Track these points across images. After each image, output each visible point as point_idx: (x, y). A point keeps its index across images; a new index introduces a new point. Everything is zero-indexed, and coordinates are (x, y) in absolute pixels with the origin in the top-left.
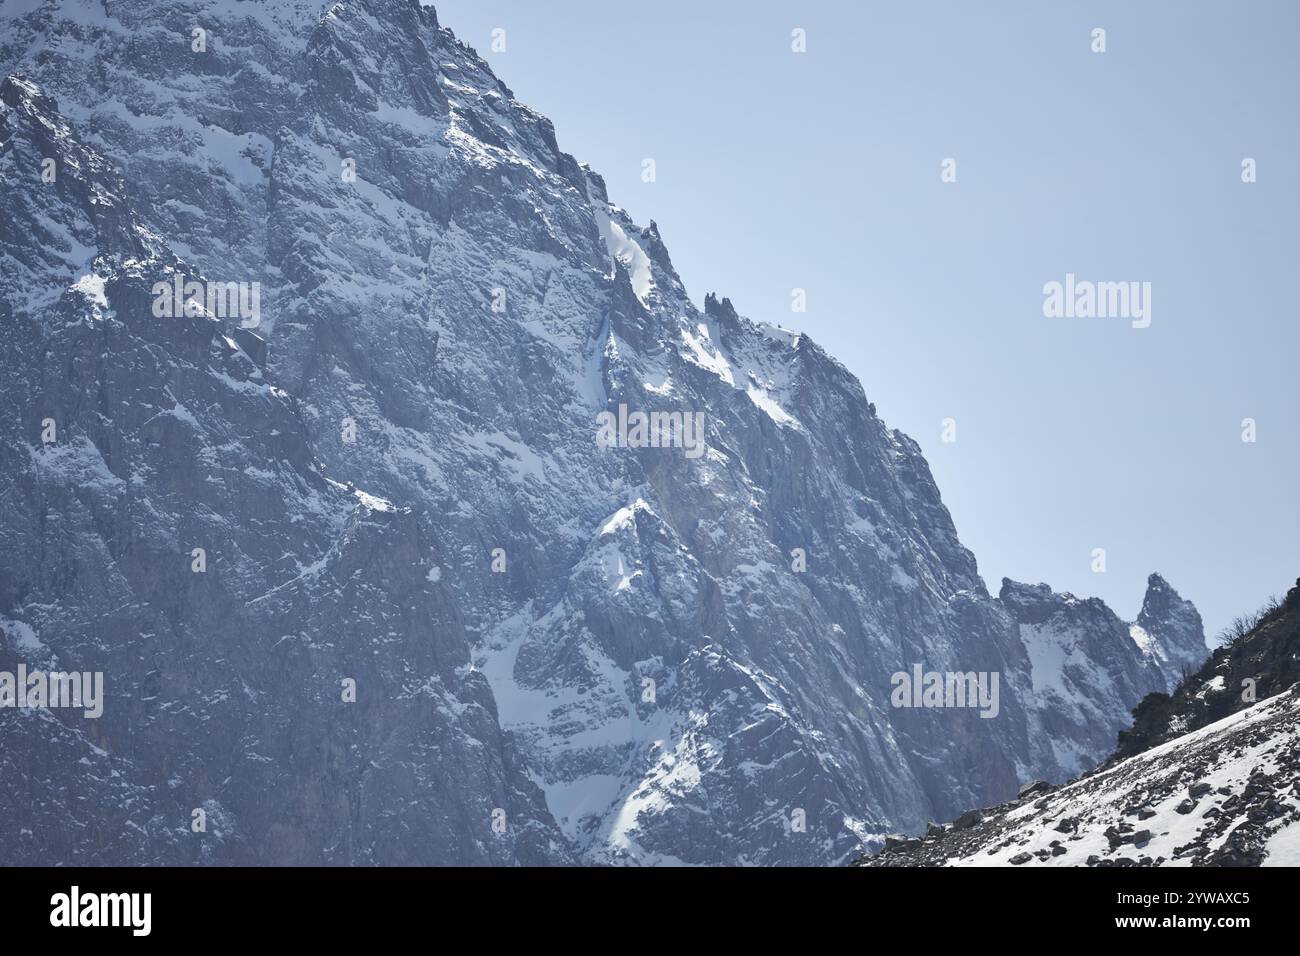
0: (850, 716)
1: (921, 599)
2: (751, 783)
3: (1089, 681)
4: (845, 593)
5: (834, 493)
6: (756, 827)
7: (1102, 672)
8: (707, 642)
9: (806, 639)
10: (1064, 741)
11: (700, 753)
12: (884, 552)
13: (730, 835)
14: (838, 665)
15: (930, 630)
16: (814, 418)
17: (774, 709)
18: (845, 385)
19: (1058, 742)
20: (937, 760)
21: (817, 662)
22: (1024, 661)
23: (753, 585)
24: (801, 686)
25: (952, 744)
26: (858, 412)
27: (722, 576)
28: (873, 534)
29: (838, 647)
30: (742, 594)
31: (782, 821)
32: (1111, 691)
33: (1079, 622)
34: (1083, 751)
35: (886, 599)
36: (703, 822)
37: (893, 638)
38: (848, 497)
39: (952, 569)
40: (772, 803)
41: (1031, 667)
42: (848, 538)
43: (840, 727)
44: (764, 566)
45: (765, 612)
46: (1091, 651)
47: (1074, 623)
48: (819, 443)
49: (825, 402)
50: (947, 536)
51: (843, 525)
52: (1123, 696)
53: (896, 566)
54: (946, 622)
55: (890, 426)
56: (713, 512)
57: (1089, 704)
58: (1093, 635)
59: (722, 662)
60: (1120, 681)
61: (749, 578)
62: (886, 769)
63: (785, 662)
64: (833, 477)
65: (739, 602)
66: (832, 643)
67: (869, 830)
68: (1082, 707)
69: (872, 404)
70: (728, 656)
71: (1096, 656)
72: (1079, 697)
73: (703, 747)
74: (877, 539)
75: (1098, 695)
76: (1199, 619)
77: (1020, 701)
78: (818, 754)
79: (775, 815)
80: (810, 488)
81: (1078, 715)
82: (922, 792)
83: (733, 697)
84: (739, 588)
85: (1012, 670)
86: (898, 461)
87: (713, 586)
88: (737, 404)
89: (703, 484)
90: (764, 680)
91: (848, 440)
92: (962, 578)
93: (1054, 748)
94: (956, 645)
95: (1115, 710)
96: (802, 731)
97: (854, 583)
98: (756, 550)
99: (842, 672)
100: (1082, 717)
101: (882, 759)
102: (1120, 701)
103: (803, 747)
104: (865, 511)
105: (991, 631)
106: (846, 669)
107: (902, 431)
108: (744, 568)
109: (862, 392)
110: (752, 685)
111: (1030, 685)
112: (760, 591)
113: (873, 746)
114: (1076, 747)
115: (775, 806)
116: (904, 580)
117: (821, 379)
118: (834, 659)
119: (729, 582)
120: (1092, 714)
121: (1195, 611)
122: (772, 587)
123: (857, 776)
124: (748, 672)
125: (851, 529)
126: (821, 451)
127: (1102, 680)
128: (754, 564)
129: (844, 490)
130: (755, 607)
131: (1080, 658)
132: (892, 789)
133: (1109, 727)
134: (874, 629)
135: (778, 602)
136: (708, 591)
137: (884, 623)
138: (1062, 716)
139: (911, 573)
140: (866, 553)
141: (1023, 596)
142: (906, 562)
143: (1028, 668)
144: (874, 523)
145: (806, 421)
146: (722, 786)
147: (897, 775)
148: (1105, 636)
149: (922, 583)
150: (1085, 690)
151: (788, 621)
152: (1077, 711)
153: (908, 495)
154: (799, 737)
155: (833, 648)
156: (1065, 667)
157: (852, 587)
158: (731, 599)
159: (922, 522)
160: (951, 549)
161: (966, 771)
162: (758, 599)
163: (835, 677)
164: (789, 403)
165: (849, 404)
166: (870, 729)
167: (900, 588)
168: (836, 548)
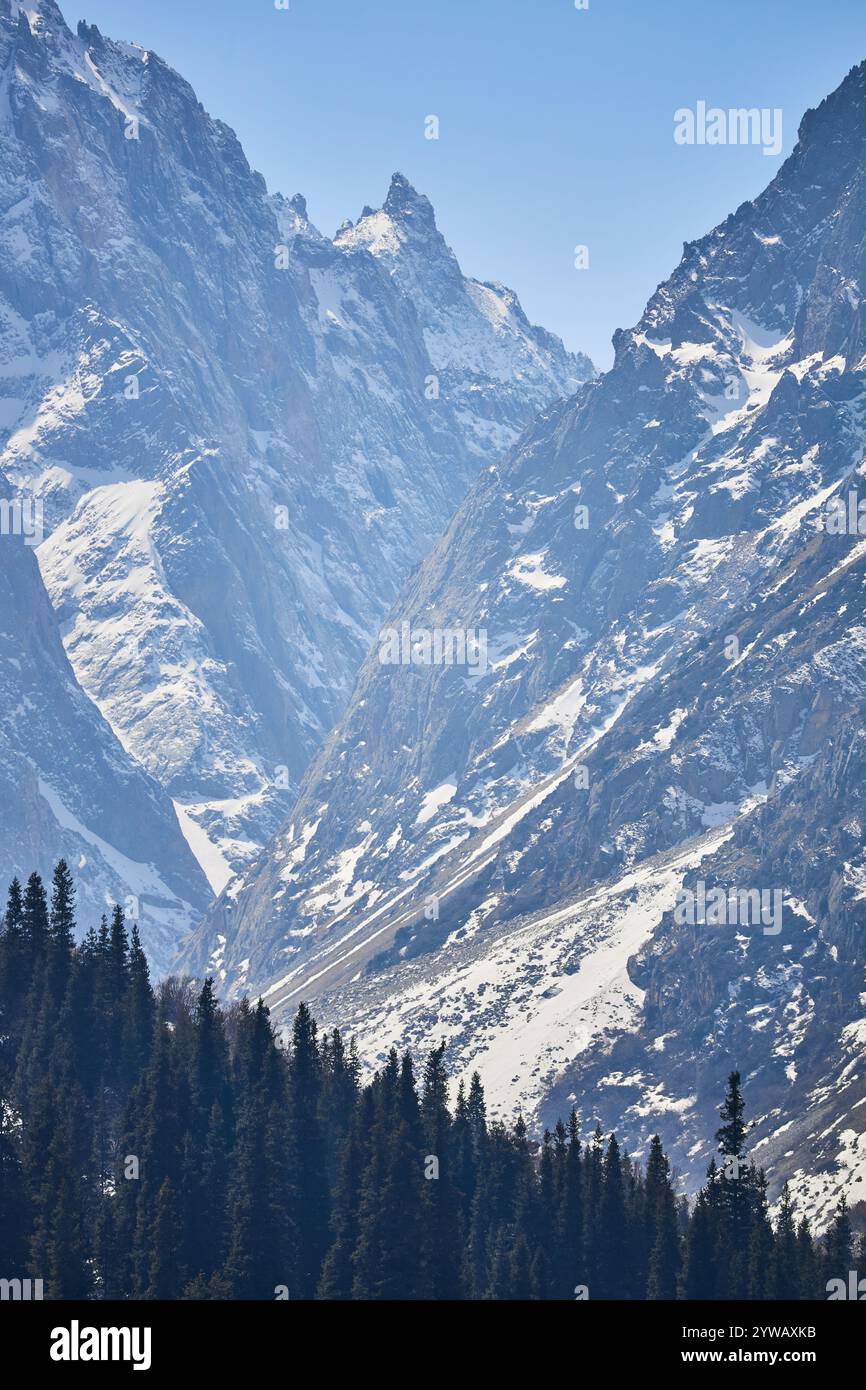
0: (189, 351)
1: (237, 253)
2: (122, 409)
3: (359, 312)
4: (182, 250)
5: (173, 174)
6: (125, 441)
7: (369, 305)
8: (89, 302)
9: (157, 294)
10: (340, 357)
11: (83, 385)
12: (210, 218)
13: (105, 446)
14: (181, 313)
15: (244, 276)
16: (159, 117)
17: (139, 354)
18: (181, 90)
19: (337, 358)
20: (252, 382)
21: (165, 311)
22: (313, 299)
23: (119, 255)
24: (154, 329)
25: (262, 370)
26: (191, 109)
27: (96, 248)
28: (202, 204)
29: (181, 300)
30: (111, 262)
31: (143, 437)
32: (377, 320)
33: (353, 268)
34: (356, 365)
35: (212, 254)
36: (85, 437)
37: (217, 284)
38: (184, 176)
39: (259, 227)
40: (137, 424)
41: (318, 304)
42: (183, 208)
43: (182, 360)
44: (127, 240)
45: (128, 275)
46: (361, 289)
47: (349, 268)
48: (162, 136)
49: (167, 102)
50: (255, 202)
51: (180, 198)
52: (386, 324)
53: (219, 229)
54: (256, 270)
55: (213, 117)
56: (90, 201)
57: (358, 329)
58: (363, 277)
59: (99, 319)
60: (383, 313)
61: (117, 249)
62: (215, 390)
63: (142, 312)
64: (172, 160)
65: (109, 267)
66: (177, 297)
67: (207, 446)
68: (354, 332)
69: (200, 104)
70: (104, 314)
71: (366, 293)
72: (353, 325)
73: (85, 381)
74: (205, 208)
75: (367, 323)
76: (431, 209)
77: (309, 329)
78: (171, 389)
79: (138, 433)
80: (156, 170)
81: (352, 338)
82: (241, 408)
83: (107, 345)
84: (109, 257)
85: (304, 306)
86: (219, 144)
87: (91, 258)
88: (102, 108)
89: (82, 180)
90: (131, 333)
91: (183, 132)
92: (267, 233)
93: (335, 364)
94: (262, 287)
95: (379, 335)
96: (159, 371)
97: (189, 242)
98: (121, 228)
99: (183, 318)
100: (355, 339)
101: (213, 384)
102: (383, 328)
103: (160, 383)
104: (196, 186)
105: (290, 278)
106: (187, 316)
107: (223, 121)
108: (113, 241)
109: (194, 95)
110: (122, 336)
111: (317, 318)
112: (124, 259)
113: (206, 373)
114: (349, 361)
115: (139, 426)
116: (225, 240)
117: (163, 86)
118: (178, 309)
119: (102, 253)
120: (362, 337)
121: (428, 203)
122: (134, 256)
123: (194, 395)
124: (119, 325)
125: (186, 200)
126: (163, 141)
127: (369, 311)
128: (120, 239)
129: (181, 171)
130: (120, 271)
131: (353, 295)
132: (219, 405)
133: (374, 347)
134: (203, 276)
135: (137, 267)
136: (89, 262)
137: (210, 271)
138: (339, 339)
139: (230, 234)
140: (196, 218)
141: (312, 247)
142: (225, 225)
143: (315, 304)
144: (202, 195)
145: (153, 120)
146: (99, 410)
147: (223, 395)
148: (373, 279)
149: (238, 241)
150: (356, 318)
151: (145, 281)
152: (351, 335)
153: (228, 171)
154: (157, 377)
155: (177, 301)
156: (342, 301)
157: (186, 245)
158: (104, 266)
159: (237, 192)
160: (258, 212)
161: (273, 389)
162: (123, 265)
163: (179, 323)
164: (141, 106)
165: (184, 104)
166: (203, 360)
167: (222, 245)
168: (175, 215)
